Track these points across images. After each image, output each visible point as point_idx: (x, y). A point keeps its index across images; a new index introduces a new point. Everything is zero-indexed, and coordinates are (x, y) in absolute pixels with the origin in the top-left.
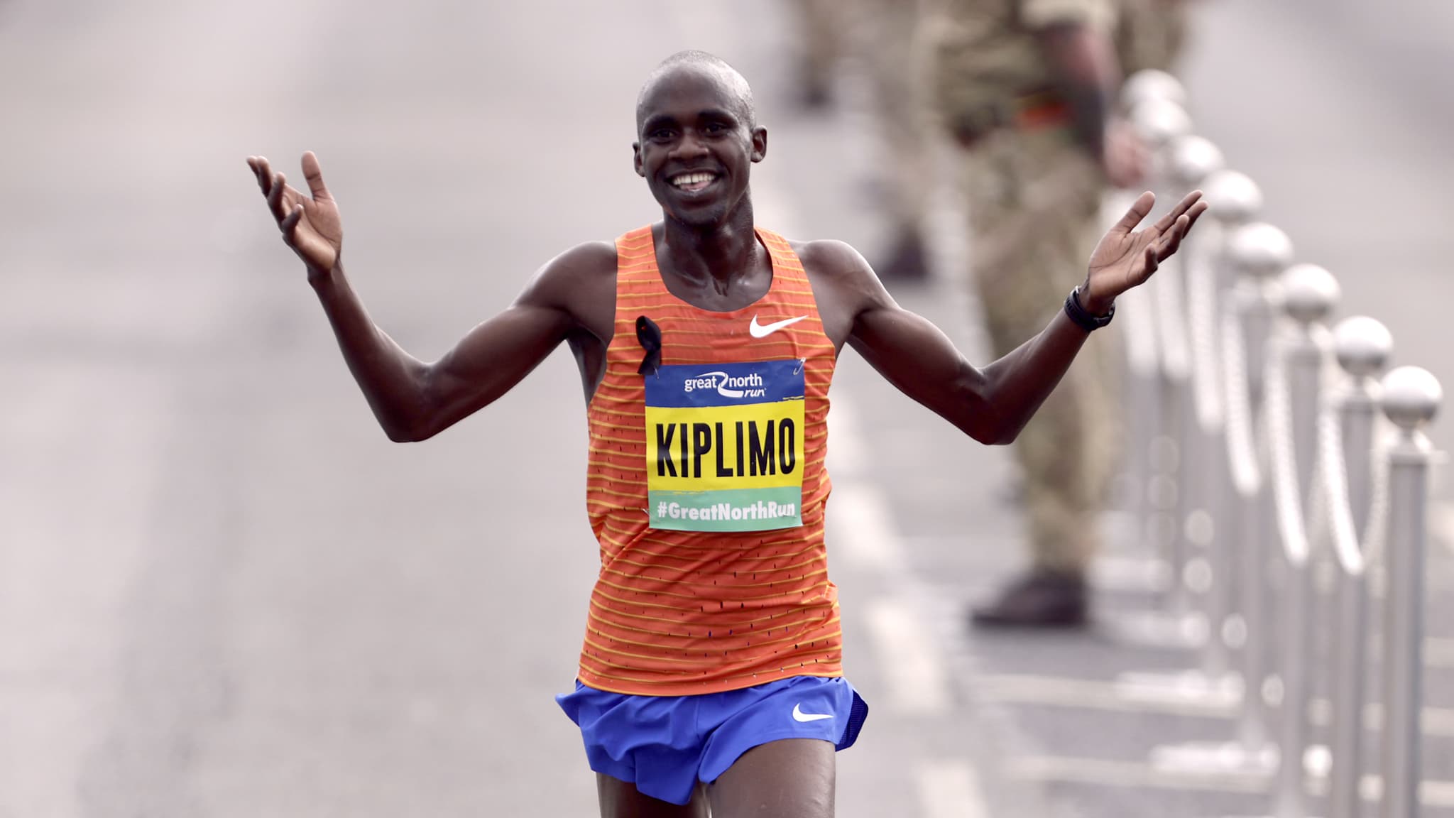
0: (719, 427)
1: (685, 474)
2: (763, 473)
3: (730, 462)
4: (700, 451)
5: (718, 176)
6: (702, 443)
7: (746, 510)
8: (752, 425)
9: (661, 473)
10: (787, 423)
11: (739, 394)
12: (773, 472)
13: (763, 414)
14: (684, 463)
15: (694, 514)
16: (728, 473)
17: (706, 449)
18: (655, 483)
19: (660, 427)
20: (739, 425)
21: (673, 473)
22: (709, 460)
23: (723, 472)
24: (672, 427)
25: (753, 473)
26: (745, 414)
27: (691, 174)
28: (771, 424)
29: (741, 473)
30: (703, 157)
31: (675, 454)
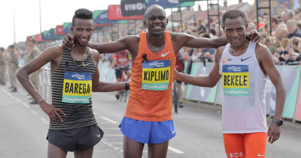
0: (156, 72)
1: (149, 80)
2: (163, 80)
3: (157, 78)
4: (152, 76)
5: (162, 27)
6: (153, 75)
7: (160, 87)
8: (162, 72)
9: (145, 80)
10: (167, 71)
11: (159, 66)
12: (165, 80)
13: (163, 70)
14: (149, 78)
15: (150, 87)
16: (157, 80)
17: (153, 76)
18: (143, 81)
19: (145, 72)
20: (159, 72)
21: (147, 80)
22: (154, 78)
23: (156, 80)
24: (147, 72)
25: (161, 80)
26: (161, 69)
27: (158, 26)
28: (165, 71)
29: (159, 80)
30: (160, 23)
31: (147, 76)
